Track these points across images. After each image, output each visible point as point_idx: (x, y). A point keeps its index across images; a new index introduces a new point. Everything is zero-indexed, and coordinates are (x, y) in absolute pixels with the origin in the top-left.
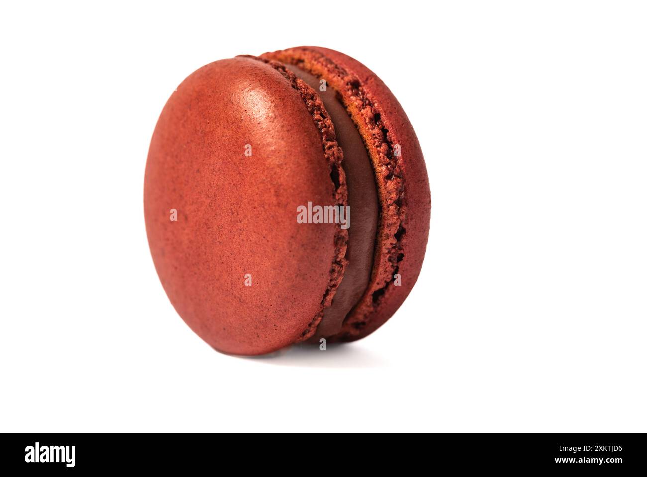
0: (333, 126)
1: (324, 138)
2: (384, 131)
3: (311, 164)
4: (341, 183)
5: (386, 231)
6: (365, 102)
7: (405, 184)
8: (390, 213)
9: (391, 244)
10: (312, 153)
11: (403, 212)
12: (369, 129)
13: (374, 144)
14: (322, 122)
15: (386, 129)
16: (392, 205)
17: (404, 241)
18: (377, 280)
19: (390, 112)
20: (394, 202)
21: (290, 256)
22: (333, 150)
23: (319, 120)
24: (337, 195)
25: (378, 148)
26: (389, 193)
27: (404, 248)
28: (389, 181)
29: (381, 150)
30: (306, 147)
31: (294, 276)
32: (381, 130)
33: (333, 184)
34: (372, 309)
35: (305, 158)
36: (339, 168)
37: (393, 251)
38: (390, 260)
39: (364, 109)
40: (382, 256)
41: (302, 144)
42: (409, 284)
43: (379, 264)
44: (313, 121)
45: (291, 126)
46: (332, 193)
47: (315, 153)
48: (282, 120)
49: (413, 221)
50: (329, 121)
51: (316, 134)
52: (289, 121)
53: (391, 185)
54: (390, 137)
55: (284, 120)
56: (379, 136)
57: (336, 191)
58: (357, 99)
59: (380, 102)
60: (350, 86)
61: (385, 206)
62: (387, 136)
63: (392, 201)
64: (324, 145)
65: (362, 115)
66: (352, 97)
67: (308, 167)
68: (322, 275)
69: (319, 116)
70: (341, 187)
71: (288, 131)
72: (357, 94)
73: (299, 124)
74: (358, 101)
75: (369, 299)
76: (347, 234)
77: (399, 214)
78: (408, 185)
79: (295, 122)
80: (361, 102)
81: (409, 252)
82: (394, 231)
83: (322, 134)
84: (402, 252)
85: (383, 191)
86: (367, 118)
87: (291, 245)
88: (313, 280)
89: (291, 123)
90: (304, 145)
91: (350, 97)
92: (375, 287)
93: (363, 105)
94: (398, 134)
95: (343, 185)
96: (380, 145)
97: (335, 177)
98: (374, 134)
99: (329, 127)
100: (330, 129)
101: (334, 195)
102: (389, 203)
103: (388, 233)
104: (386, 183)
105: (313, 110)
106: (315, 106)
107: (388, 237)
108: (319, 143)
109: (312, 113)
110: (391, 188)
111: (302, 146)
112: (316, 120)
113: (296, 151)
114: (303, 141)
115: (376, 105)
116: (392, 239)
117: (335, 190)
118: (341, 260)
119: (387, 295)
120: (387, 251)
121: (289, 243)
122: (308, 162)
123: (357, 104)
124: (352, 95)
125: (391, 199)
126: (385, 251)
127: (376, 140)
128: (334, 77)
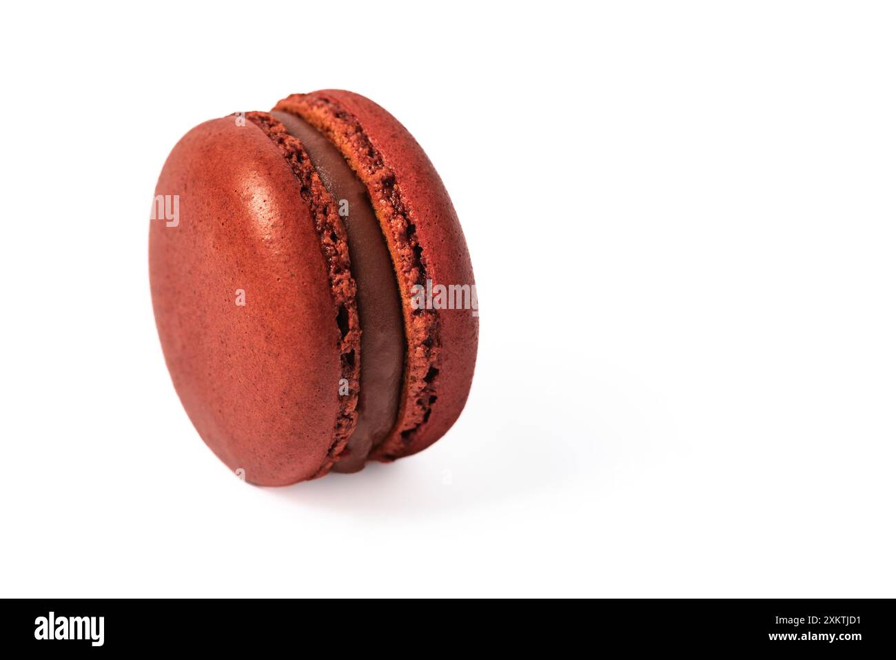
0: (346, 252)
1: (332, 270)
2: (417, 250)
3: (310, 308)
4: (350, 327)
5: (412, 374)
6: (397, 209)
7: (438, 320)
8: (417, 355)
9: (419, 388)
10: (313, 292)
11: (434, 354)
12: (397, 248)
13: (402, 269)
14: (332, 248)
15: (421, 248)
16: (419, 346)
17: (436, 383)
18: (404, 423)
19: (428, 224)
20: (423, 343)
21: (282, 412)
22: (343, 285)
23: (328, 245)
24: (343, 345)
25: (407, 275)
26: (417, 331)
27: (437, 390)
28: (417, 317)
29: (410, 277)
30: (306, 286)
31: (288, 434)
32: (412, 251)
33: (339, 331)
34: (402, 446)
35: (303, 301)
36: (349, 308)
37: (422, 394)
38: (419, 402)
39: (394, 218)
40: (408, 400)
41: (300, 281)
42: (446, 424)
43: (405, 407)
44: (320, 246)
45: (289, 255)
46: (336, 343)
47: (318, 293)
48: (279, 246)
49: (449, 361)
50: (342, 246)
51: (321, 266)
52: (288, 249)
53: (419, 323)
54: (425, 259)
55: (282, 247)
56: (409, 259)
57: (343, 339)
58: (387, 205)
59: (417, 210)
60: (381, 185)
61: (411, 346)
62: (420, 256)
63: (420, 342)
64: (331, 280)
65: (391, 227)
66: (382, 201)
67: (306, 312)
68: (324, 433)
69: (329, 238)
70: (349, 333)
71: (285, 262)
72: (388, 198)
73: (299, 253)
74: (388, 208)
75: (397, 437)
76: (358, 385)
77: (428, 355)
78: (443, 320)
79: (295, 250)
80: (390, 210)
81: (444, 394)
82: (421, 374)
83: (330, 263)
84: (434, 394)
85: (409, 330)
86: (397, 233)
87: (284, 401)
88: (311, 439)
89: (290, 251)
90: (303, 283)
91: (379, 201)
92: (402, 428)
93: (393, 214)
94: (436, 255)
95: (353, 329)
96: (409, 271)
97: (342, 320)
98: (403, 256)
99: (341, 254)
100: (342, 256)
101: (339, 344)
102: (415, 343)
103: (416, 376)
104: (413, 319)
105: (323, 230)
106: (326, 223)
107: (414, 380)
108: (324, 279)
109: (320, 233)
110: (418, 326)
111: (301, 284)
112: (325, 244)
113: (292, 290)
114: (303, 277)
115: (411, 213)
116: (420, 383)
117: (340, 338)
118: (349, 414)
119: (419, 434)
120: (414, 394)
121: (281, 398)
122: (307, 305)
123: (386, 211)
124: (381, 198)
125: (418, 339)
126: (411, 394)
127: (405, 263)
128: (364, 168)
